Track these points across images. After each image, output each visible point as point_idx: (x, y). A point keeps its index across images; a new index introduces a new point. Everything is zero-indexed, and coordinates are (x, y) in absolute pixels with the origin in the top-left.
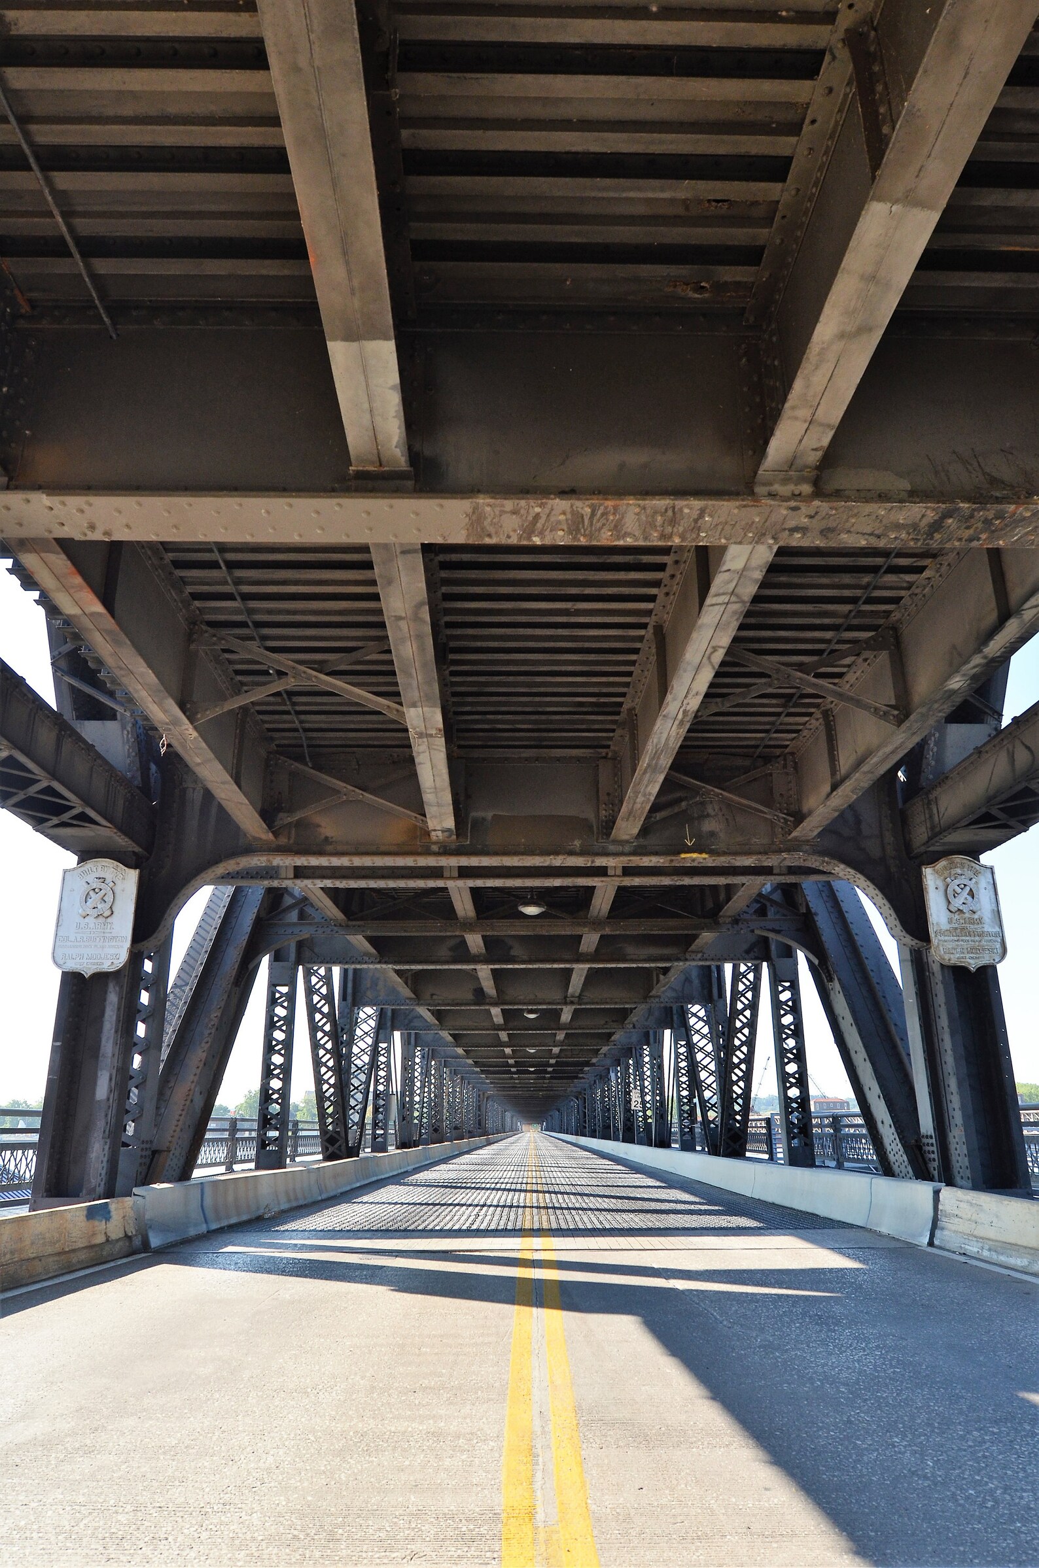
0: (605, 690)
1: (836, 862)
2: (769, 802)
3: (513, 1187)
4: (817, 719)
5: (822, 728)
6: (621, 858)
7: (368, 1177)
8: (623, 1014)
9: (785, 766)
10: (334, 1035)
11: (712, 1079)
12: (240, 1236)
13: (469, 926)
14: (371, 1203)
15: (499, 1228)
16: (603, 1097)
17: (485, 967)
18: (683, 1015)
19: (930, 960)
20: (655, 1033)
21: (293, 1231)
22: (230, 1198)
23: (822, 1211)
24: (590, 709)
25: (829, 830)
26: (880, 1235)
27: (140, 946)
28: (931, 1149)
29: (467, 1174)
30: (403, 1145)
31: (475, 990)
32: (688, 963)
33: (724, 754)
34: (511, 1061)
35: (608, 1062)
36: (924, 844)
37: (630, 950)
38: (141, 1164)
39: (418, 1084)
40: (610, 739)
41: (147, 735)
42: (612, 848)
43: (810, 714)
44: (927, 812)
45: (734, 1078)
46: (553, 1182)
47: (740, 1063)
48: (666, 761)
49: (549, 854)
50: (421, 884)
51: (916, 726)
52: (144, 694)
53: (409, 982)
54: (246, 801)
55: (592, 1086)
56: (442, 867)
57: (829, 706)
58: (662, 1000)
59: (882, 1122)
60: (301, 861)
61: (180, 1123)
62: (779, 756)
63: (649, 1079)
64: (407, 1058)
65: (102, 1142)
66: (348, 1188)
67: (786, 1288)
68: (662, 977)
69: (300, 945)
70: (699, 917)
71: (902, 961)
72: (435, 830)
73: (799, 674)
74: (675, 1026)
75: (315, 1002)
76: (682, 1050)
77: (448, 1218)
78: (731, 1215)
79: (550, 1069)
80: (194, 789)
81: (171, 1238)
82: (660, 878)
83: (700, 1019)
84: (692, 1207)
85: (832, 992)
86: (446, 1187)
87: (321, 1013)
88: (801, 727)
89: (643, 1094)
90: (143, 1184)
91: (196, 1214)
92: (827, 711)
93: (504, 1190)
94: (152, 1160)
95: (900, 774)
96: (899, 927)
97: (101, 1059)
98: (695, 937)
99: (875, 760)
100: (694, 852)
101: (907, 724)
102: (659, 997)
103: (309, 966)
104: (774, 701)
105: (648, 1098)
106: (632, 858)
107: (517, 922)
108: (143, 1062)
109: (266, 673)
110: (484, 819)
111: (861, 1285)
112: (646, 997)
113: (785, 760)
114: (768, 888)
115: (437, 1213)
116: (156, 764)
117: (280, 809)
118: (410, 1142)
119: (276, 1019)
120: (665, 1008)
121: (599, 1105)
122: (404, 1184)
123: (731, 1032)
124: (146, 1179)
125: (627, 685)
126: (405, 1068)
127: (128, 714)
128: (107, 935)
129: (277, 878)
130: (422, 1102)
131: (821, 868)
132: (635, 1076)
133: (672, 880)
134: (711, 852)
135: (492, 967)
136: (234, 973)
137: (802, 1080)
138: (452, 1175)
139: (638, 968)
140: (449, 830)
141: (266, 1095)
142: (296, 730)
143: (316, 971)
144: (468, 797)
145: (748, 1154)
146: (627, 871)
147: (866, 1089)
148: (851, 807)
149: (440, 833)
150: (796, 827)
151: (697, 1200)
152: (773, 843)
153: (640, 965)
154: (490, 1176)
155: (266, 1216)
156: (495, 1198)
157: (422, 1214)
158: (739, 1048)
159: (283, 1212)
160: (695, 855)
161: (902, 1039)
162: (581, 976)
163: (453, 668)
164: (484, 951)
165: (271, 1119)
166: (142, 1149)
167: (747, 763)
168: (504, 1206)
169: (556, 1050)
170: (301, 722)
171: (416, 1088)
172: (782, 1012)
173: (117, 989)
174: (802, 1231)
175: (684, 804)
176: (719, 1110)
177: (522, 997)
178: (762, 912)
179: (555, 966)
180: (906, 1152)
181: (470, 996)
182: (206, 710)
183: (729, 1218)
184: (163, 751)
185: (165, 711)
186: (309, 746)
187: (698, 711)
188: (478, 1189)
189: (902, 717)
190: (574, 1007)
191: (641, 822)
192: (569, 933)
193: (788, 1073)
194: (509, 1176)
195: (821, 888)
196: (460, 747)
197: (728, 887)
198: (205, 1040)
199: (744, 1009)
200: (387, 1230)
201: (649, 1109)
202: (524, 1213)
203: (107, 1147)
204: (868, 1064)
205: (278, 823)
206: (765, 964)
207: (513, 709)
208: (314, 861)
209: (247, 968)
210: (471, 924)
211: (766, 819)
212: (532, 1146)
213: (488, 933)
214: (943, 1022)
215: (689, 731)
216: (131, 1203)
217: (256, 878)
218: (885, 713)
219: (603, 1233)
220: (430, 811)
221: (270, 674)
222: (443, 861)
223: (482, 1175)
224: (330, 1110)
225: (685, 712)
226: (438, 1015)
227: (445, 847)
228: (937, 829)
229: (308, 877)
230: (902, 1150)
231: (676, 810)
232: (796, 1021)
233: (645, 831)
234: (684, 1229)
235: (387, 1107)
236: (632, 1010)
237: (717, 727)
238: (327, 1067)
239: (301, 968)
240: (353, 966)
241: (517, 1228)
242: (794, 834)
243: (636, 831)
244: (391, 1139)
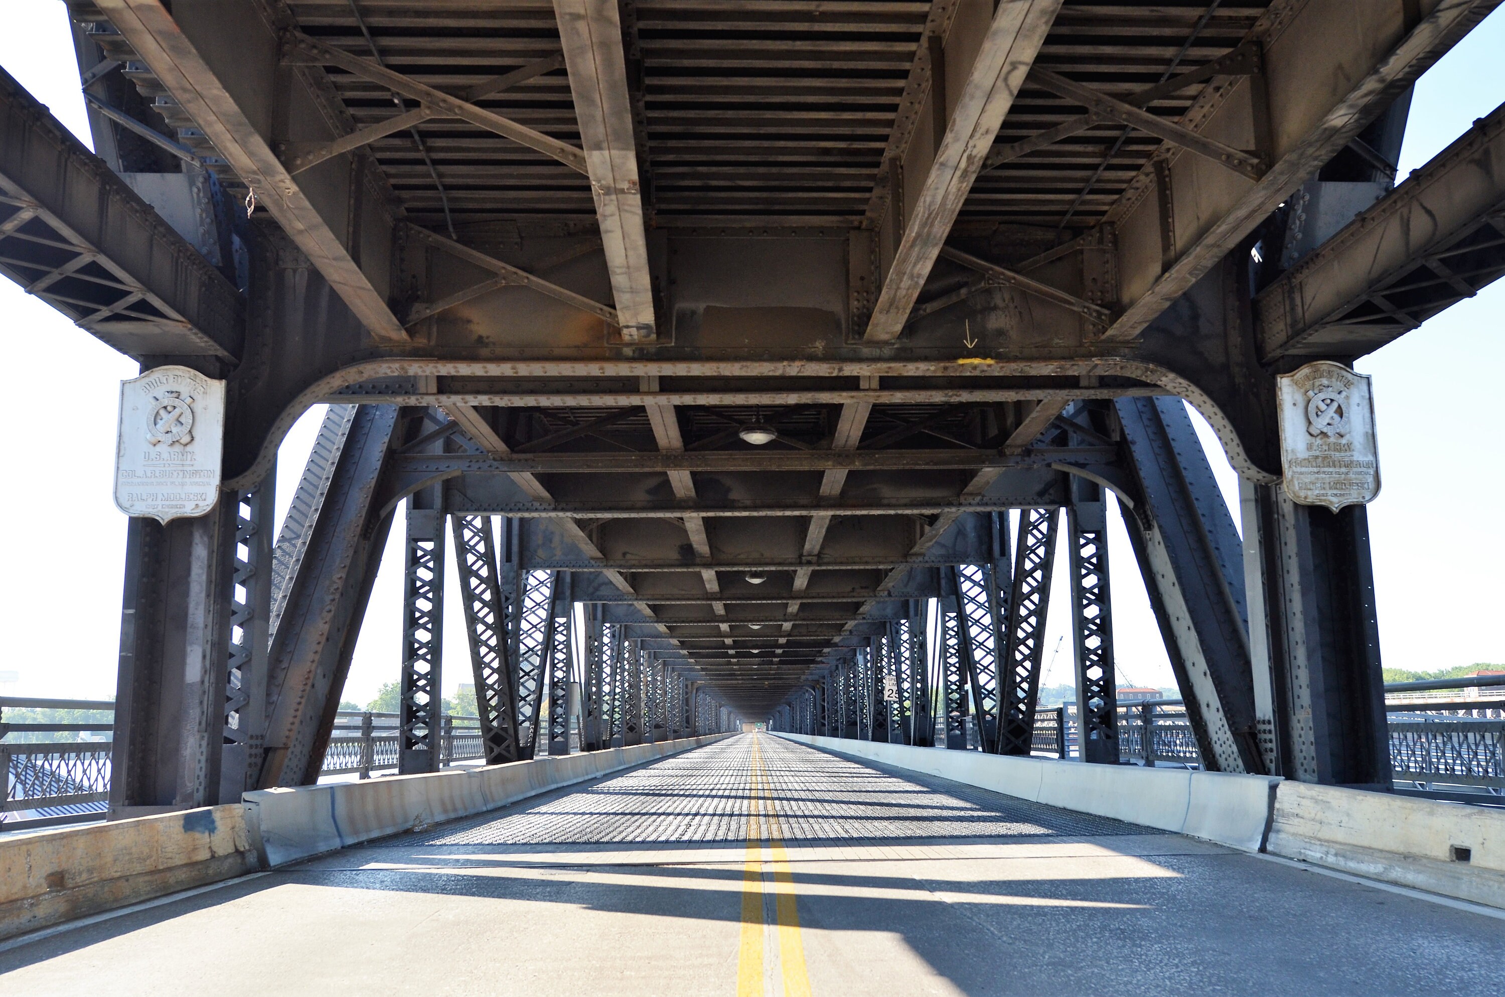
0: (860, 131)
1: (1164, 370)
2: (1077, 287)
3: (733, 793)
4: (1147, 175)
5: (1153, 186)
6: (879, 365)
7: (544, 785)
8: (876, 578)
9: (1101, 241)
10: (496, 606)
11: (990, 659)
12: (383, 852)
13: (673, 459)
14: (552, 814)
15: (717, 838)
16: (847, 686)
17: (694, 515)
18: (954, 577)
19: (1280, 499)
20: (917, 602)
21: (452, 845)
22: (370, 807)
23: (1126, 815)
24: (837, 159)
25: (1155, 328)
26: (1199, 841)
27: (234, 483)
28: (1268, 736)
29: (674, 780)
30: (589, 746)
31: (682, 547)
32: (963, 509)
33: (1021, 223)
34: (728, 641)
35: (854, 640)
36: (1281, 346)
37: (887, 492)
38: (250, 765)
39: (608, 670)
40: (867, 201)
41: (225, 194)
42: (866, 351)
43: (1138, 167)
44: (1287, 302)
45: (1019, 657)
46: (784, 787)
47: (1027, 638)
48: (942, 229)
49: (781, 358)
50: (609, 401)
51: (1283, 179)
52: (219, 127)
53: (594, 539)
54: (369, 286)
55: (833, 674)
56: (637, 378)
57: (1163, 156)
58: (926, 558)
59: (1208, 706)
60: (447, 369)
61: (299, 713)
62: (1093, 227)
63: (908, 662)
64: (593, 636)
65: (198, 737)
66: (521, 797)
67: (1081, 900)
68: (927, 528)
69: (448, 486)
70: (979, 447)
71: (1243, 501)
72: (627, 327)
73: (1127, 107)
74: (943, 593)
75: (469, 564)
76: (952, 624)
77: (651, 829)
78: (1012, 821)
79: (779, 651)
80: (295, 271)
81: (296, 855)
82: (929, 393)
83: (976, 583)
84: (962, 813)
85: (1150, 544)
86: (647, 795)
87: (478, 577)
88: (1124, 186)
89: (899, 680)
90: (255, 789)
91: (326, 826)
92: (1161, 162)
93: (722, 797)
94: (265, 759)
95: (1254, 252)
96: (1243, 455)
97: (189, 630)
98: (973, 474)
99: (1223, 228)
100: (976, 357)
101: (1269, 177)
102: (923, 555)
103: (461, 514)
104: (1090, 148)
105: (906, 685)
106: (892, 365)
107: (738, 455)
108: (245, 636)
109: (389, 103)
110: (693, 313)
111: (1175, 896)
112: (906, 555)
113: (1101, 231)
114: (1070, 409)
115: (637, 824)
116: (241, 236)
117: (417, 298)
118: (598, 742)
119: (419, 584)
120: (931, 569)
121: (842, 699)
122: (593, 792)
123: (1017, 598)
124: (259, 783)
125: (890, 123)
126: (589, 650)
127: (196, 163)
128: (188, 468)
129: (414, 393)
130: (612, 693)
131: (1143, 378)
132: (890, 658)
133: (946, 395)
134: (999, 357)
135: (704, 514)
136: (361, 522)
137: (1106, 659)
138: (655, 782)
139: (897, 515)
140: (647, 327)
141: (409, 683)
142: (433, 187)
143: (470, 523)
144: (672, 282)
145: (1033, 753)
146: (887, 383)
147: (1189, 665)
148: (1186, 295)
149: (634, 331)
150: (1113, 321)
151: (968, 805)
152: (1081, 345)
153: (900, 512)
154: (702, 782)
155: (417, 829)
156: (710, 805)
157: (617, 824)
158: (1025, 619)
159: (438, 824)
160: (976, 361)
161: (1238, 602)
162: (821, 527)
163: (649, 98)
164: (693, 493)
165: (417, 711)
166: (251, 746)
167: (1050, 235)
168: (722, 815)
169: (787, 626)
170: (440, 176)
171: (604, 675)
172: (1084, 572)
173: (206, 539)
174: (1101, 838)
175: (964, 291)
176: (998, 698)
177: (742, 556)
178: (1061, 441)
179: (788, 513)
180: (1236, 741)
181: (674, 555)
182: (309, 153)
183: (1009, 825)
184: (250, 211)
185: (251, 154)
186: (452, 211)
187: (987, 158)
188: (687, 796)
189: (1264, 167)
190: (811, 568)
191: (906, 316)
192: (807, 468)
193: (1088, 649)
194: (727, 782)
195: (1143, 409)
196: (660, 212)
197: (1018, 404)
198: (328, 608)
199: (1034, 570)
200: (574, 843)
201: (907, 699)
202: (748, 822)
203: (204, 743)
204: (1193, 634)
205: (413, 317)
206: (1063, 511)
207: (733, 158)
208: (464, 369)
209: (379, 516)
210: (676, 457)
211: (1074, 312)
212: (756, 747)
213: (700, 469)
214: (1293, 577)
215: (973, 190)
216: (242, 811)
217: (387, 393)
218: (1240, 162)
219: (848, 842)
220: (622, 299)
221: (395, 105)
222: (641, 369)
223: (692, 781)
224: (493, 703)
225: (970, 158)
226: (634, 580)
227: (642, 350)
228: (1301, 325)
229: (457, 393)
230: (1231, 738)
231: (954, 299)
232: (1101, 583)
233: (910, 329)
234: (952, 837)
235: (567, 698)
236: (887, 572)
237: (1013, 185)
238: (488, 646)
239: (449, 517)
240: (519, 515)
241: (741, 838)
242: (1110, 332)
243: (899, 328)
244: (575, 740)
